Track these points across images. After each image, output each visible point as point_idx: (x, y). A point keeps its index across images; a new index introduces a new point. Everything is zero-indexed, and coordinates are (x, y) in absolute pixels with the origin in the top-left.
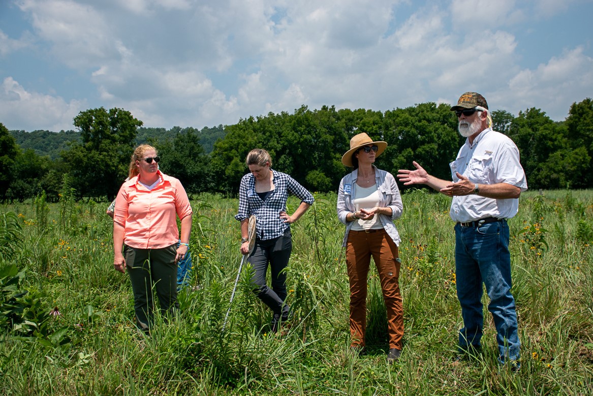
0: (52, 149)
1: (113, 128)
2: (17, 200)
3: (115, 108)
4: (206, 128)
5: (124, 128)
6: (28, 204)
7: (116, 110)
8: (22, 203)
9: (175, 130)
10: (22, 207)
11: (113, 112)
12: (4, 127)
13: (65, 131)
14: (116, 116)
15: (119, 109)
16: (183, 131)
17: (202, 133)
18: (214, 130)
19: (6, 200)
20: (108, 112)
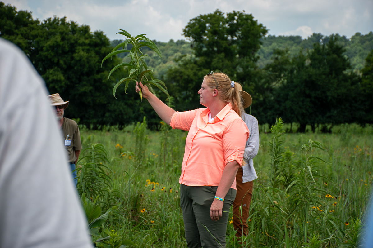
0: (159, 64)
1: (232, 37)
2: (117, 126)
3: (234, 11)
4: (358, 34)
5: (245, 36)
6: (128, 132)
7: (235, 14)
8: (122, 131)
9: (315, 39)
10: (121, 136)
11: (231, 16)
12: (105, 36)
13: (175, 41)
14: (235, 22)
15: (238, 12)
16: (326, 39)
17: (353, 42)
18: (369, 38)
19: (105, 126)
20: (225, 16)
